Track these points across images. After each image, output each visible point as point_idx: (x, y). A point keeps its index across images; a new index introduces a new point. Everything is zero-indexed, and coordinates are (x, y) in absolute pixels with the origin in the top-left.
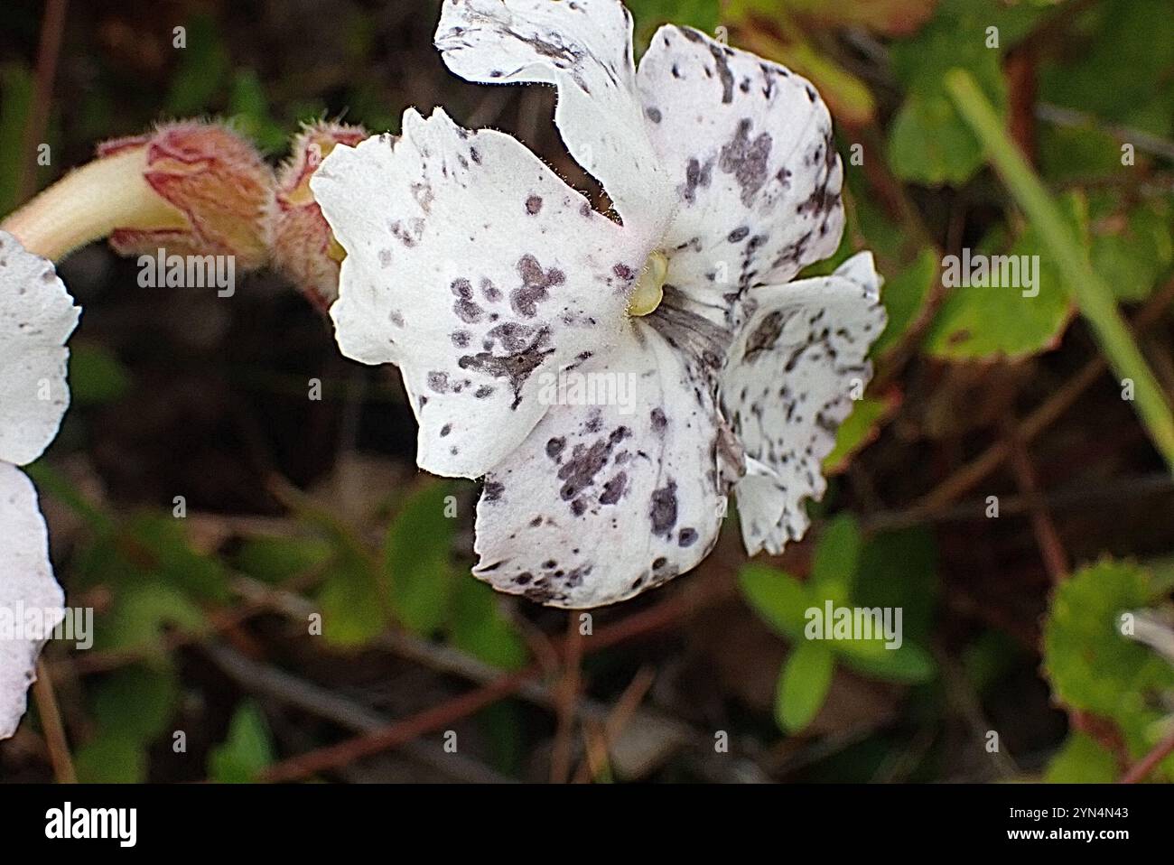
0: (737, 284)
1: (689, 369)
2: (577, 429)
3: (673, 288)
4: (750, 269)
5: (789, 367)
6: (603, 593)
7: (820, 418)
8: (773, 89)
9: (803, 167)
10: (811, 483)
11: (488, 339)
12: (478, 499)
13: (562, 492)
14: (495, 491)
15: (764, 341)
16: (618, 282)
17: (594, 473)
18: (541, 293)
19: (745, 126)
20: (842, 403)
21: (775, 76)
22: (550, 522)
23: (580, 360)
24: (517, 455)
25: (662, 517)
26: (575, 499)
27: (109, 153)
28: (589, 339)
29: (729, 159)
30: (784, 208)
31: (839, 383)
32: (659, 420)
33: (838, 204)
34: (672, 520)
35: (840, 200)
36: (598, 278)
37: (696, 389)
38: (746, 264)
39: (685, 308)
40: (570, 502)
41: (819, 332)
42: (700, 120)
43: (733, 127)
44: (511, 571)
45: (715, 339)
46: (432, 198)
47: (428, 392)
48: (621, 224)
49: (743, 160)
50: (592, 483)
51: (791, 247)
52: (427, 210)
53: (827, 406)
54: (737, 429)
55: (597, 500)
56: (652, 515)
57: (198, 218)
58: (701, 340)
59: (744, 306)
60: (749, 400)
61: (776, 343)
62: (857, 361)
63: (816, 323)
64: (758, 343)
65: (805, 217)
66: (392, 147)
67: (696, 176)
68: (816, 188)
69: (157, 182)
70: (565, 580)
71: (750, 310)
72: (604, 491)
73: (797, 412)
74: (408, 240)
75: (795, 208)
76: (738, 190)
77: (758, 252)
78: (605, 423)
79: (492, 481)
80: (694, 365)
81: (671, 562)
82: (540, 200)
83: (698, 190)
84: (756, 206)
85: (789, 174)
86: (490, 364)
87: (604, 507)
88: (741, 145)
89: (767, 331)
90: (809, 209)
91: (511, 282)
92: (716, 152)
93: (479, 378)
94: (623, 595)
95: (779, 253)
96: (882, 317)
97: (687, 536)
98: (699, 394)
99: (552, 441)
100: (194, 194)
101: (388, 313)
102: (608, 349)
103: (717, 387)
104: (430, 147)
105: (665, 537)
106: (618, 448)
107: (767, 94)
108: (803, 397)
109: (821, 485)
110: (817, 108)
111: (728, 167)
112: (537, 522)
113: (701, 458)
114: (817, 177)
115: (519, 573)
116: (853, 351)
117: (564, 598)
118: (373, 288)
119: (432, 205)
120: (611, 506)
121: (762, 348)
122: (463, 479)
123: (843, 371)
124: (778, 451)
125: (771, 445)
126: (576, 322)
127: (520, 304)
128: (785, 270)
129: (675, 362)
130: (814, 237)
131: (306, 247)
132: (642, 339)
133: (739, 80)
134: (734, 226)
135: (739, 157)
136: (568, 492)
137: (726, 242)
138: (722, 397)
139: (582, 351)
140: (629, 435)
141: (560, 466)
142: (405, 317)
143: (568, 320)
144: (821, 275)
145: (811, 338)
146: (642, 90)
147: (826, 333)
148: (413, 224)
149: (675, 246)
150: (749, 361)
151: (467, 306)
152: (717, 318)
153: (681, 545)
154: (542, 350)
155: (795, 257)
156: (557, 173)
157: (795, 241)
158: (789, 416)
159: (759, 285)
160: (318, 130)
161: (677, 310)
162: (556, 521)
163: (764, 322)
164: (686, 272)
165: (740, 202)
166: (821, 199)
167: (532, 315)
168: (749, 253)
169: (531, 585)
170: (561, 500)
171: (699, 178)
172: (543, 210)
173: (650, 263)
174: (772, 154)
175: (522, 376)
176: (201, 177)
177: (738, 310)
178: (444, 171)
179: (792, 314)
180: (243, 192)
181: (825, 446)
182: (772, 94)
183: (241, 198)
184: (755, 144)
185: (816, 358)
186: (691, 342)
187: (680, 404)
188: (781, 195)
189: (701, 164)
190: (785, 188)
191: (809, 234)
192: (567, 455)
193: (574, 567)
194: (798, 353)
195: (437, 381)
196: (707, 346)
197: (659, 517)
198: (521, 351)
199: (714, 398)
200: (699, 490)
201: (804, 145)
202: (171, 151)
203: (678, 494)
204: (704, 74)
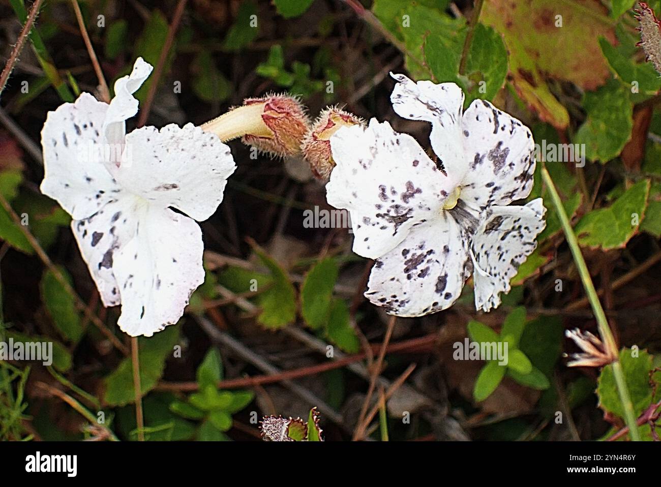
0: (486, 204)
1: (461, 232)
2: (415, 248)
3: (461, 200)
4: (492, 199)
5: (503, 239)
6: (412, 312)
7: (512, 260)
8: (514, 130)
9: (519, 163)
10: (505, 287)
11: (389, 209)
12: (373, 266)
13: (405, 269)
14: (380, 264)
15: (493, 227)
16: (442, 196)
17: (418, 265)
18: (412, 195)
19: (500, 143)
20: (522, 257)
21: (515, 126)
22: (398, 280)
23: (421, 222)
24: (390, 253)
25: (440, 287)
26: (409, 273)
27: (248, 103)
28: (427, 215)
29: (492, 155)
30: (510, 177)
31: (522, 248)
32: (446, 250)
33: (532, 179)
34: (443, 289)
35: (533, 177)
36: (434, 194)
37: (463, 241)
38: (491, 196)
39: (465, 209)
40: (407, 274)
41: (517, 226)
42: (484, 138)
43: (496, 144)
44: (379, 296)
45: (474, 223)
46: (377, 153)
47: (362, 224)
48: (446, 176)
49: (497, 157)
50: (416, 269)
51: (510, 193)
52: (374, 157)
53: (516, 257)
54: (478, 259)
55: (417, 275)
56: (436, 285)
57: (278, 135)
58: (468, 222)
59: (487, 212)
60: (484, 249)
61: (499, 228)
62: (531, 241)
63: (517, 223)
64: (491, 227)
65: (517, 182)
66: (364, 130)
67: (478, 159)
68: (524, 171)
69: (266, 119)
70: (399, 303)
71: (489, 214)
72: (420, 272)
73: (503, 257)
74: (365, 167)
75: (514, 178)
76: (493, 168)
77: (496, 192)
78: (426, 247)
79: (379, 261)
80: (464, 231)
81: (440, 305)
82: (418, 162)
83: (478, 165)
84: (499, 175)
85: (514, 165)
86: (388, 218)
87: (419, 278)
88: (497, 150)
89: (496, 223)
90: (519, 179)
91: (402, 189)
92: (487, 151)
93: (383, 222)
94: (419, 314)
95: (504, 194)
96: (544, 224)
97: (448, 296)
98: (463, 243)
99: (405, 250)
100: (278, 126)
101: (351, 192)
102: (432, 220)
103: (471, 241)
104: (380, 135)
105: (440, 294)
106: (429, 257)
107: (511, 132)
108: (507, 252)
109: (508, 288)
110: (530, 141)
111: (491, 158)
112: (393, 279)
113: (459, 267)
114: (525, 167)
115: (381, 298)
116: (530, 237)
117: (397, 310)
118: (347, 182)
119: (376, 155)
120: (422, 279)
121: (492, 229)
122: (370, 259)
123: (525, 244)
124: (493, 272)
125: (491, 269)
126: (423, 208)
127: (403, 198)
128: (506, 201)
129: (456, 228)
130: (519, 190)
131: (320, 155)
132: (446, 218)
133: (501, 125)
134: (489, 182)
135: (496, 155)
136: (407, 270)
137: (485, 187)
138: (473, 246)
139: (423, 219)
140: (434, 253)
141: (406, 260)
142: (358, 194)
143: (420, 207)
144: (520, 205)
145: (513, 229)
146: (463, 123)
147: (520, 227)
148: (368, 161)
149: (465, 185)
150: (487, 233)
151: (383, 195)
152: (476, 215)
153: (445, 298)
154: (408, 216)
155: (511, 197)
156: (426, 153)
157: (511, 191)
158: (500, 258)
159: (495, 205)
160: (334, 111)
161: (461, 209)
162: (400, 280)
163: (494, 219)
164: (467, 195)
165: (493, 172)
166: (525, 176)
167: (407, 203)
168: (493, 192)
169: (385, 303)
170: (404, 272)
171: (479, 160)
172: (418, 166)
173: (454, 191)
174: (508, 156)
175: (399, 224)
176: (282, 119)
177: (484, 213)
178: (384, 144)
179: (507, 218)
180: (296, 126)
181: (513, 273)
182: (513, 133)
183: (295, 129)
184: (503, 151)
185: (515, 236)
186: (464, 222)
187: (456, 245)
188: (509, 173)
189: (480, 156)
190: (511, 170)
191: (518, 189)
192: (409, 256)
193: (403, 299)
194: (507, 233)
195: (366, 220)
196: (470, 225)
197: (439, 286)
198: (400, 215)
199: (469, 246)
200: (456, 279)
201: (522, 154)
202: (273, 107)
203: (448, 279)
204: (488, 120)
